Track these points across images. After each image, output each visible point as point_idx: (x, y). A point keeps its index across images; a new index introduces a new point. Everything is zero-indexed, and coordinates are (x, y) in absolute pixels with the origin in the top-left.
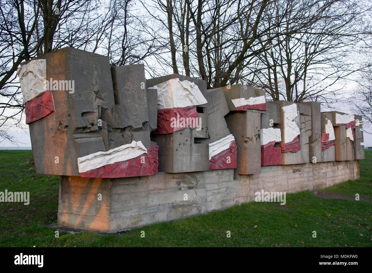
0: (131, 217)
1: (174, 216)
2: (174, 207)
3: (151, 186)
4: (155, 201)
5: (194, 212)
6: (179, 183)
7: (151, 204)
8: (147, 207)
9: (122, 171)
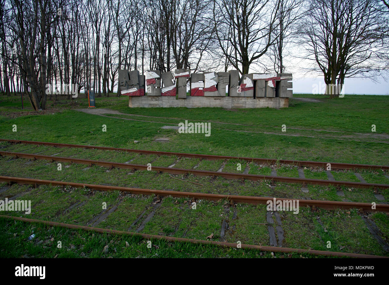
0: (137, 105)
1: (150, 107)
2: (150, 104)
3: (143, 99)
4: (144, 102)
5: (158, 106)
6: (152, 99)
7: (142, 103)
8: (141, 103)
9: (131, 94)
